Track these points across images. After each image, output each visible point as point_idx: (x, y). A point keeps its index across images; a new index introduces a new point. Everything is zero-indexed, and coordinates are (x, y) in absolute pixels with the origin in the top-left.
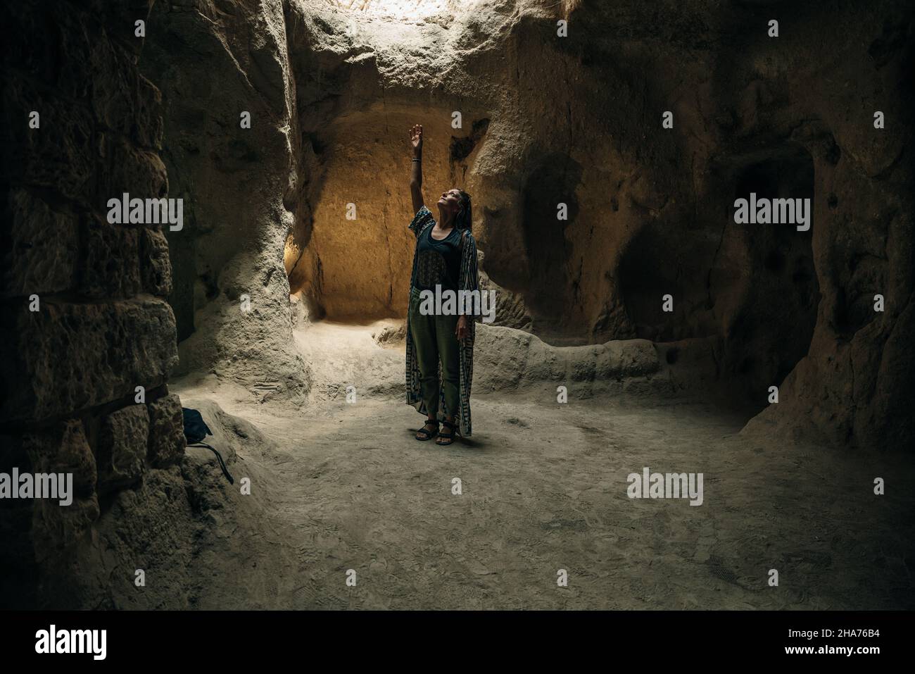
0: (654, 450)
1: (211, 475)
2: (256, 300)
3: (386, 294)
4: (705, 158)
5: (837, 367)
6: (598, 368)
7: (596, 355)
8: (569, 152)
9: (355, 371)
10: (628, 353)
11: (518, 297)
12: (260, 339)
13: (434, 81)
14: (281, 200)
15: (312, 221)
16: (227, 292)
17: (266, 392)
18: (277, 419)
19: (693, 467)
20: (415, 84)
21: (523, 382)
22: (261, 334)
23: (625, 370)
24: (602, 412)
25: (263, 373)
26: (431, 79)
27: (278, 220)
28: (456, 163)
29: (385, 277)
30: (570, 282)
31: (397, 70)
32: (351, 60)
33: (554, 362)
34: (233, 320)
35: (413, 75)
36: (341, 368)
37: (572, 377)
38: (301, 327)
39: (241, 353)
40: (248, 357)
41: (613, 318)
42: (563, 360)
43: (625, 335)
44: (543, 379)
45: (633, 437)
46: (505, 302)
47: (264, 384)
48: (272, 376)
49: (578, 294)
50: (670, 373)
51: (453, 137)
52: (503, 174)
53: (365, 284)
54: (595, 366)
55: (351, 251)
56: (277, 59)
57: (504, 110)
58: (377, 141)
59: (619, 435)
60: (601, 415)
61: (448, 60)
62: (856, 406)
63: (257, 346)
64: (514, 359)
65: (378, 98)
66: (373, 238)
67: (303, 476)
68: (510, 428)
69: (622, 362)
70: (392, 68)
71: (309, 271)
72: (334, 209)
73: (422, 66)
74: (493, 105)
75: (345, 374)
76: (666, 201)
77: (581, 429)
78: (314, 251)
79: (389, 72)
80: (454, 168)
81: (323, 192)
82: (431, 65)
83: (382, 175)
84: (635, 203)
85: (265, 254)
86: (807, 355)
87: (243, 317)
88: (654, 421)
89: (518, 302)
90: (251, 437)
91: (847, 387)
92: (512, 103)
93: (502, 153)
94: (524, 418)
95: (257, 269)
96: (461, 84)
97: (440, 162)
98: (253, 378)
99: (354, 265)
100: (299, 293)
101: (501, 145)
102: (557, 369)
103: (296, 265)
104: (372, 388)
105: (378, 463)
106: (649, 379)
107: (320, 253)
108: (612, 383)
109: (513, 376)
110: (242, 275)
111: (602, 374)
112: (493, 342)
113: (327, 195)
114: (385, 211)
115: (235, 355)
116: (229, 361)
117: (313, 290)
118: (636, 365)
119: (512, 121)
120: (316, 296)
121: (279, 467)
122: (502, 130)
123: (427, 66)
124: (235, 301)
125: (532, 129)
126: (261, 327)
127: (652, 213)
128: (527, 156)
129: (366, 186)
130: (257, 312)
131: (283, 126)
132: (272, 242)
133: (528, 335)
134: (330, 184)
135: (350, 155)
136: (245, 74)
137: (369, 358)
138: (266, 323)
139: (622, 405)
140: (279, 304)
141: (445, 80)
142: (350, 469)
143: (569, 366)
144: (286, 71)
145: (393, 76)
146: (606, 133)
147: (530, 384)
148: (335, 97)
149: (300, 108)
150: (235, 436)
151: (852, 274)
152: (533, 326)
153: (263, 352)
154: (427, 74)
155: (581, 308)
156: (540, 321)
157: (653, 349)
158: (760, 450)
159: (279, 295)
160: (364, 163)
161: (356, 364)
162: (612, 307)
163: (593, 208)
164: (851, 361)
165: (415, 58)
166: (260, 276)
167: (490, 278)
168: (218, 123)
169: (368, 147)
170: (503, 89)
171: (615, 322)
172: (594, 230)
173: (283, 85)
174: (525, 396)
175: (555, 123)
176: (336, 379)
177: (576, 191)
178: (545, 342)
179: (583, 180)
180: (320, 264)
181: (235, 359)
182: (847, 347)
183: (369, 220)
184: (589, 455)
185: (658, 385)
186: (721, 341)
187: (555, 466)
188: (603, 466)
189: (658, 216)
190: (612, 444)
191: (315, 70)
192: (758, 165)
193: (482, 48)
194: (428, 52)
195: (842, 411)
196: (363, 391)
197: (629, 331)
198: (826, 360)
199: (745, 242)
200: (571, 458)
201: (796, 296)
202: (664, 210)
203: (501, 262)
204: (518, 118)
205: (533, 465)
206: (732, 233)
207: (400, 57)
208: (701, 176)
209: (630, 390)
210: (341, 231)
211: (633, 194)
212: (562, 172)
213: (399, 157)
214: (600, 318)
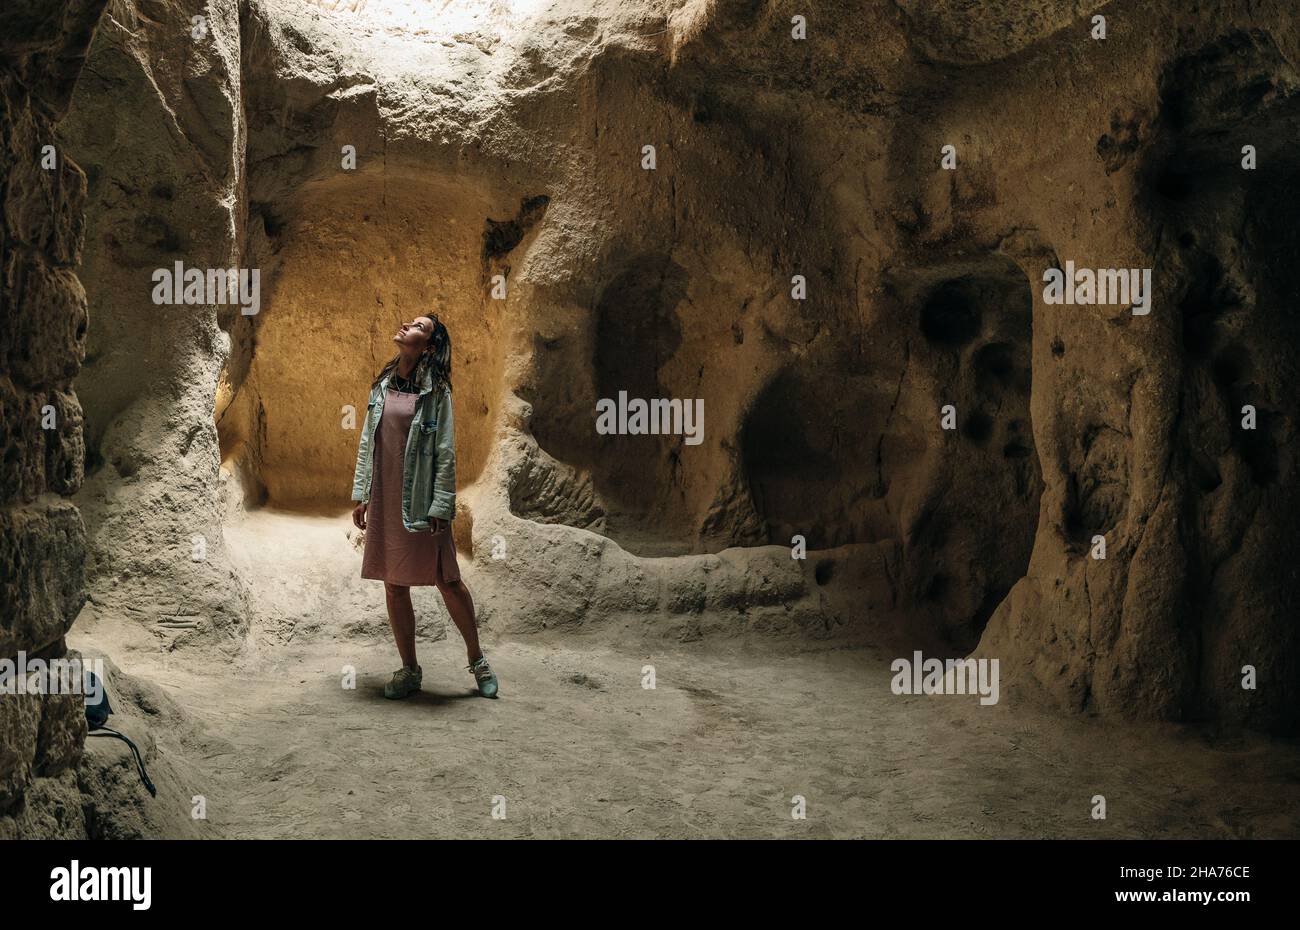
0: (801, 725)
1: (123, 783)
2: (166, 478)
4: (876, 270)
5: (1068, 595)
6: (710, 593)
7: (707, 571)
8: (670, 252)
9: (323, 596)
10: (755, 569)
11: (584, 476)
12: (171, 543)
13: (467, 134)
14: (215, 315)
15: (254, 343)
16: (117, 463)
17: (178, 632)
18: (197, 679)
19: (861, 752)
20: (436, 136)
21: (591, 614)
22: (174, 537)
23: (752, 596)
24: (718, 663)
25: (174, 599)
26: (462, 130)
27: (207, 347)
28: (492, 262)
30: (666, 452)
31: (409, 113)
32: (337, 94)
33: (641, 583)
34: (125, 510)
35: (434, 124)
36: (298, 590)
37: (669, 607)
38: (231, 519)
39: (137, 566)
40: (149, 572)
41: (733, 511)
42: (654, 579)
43: (750, 539)
44: (622, 610)
45: (766, 705)
46: (563, 485)
47: (174, 618)
48: (190, 606)
49: (678, 472)
50: (821, 600)
51: (488, 220)
52: (567, 284)
53: (335, 448)
54: (704, 588)
55: (315, 393)
56: (226, 93)
57: (573, 184)
58: (367, 219)
59: (746, 701)
60: (714, 668)
61: (490, 104)
62: (1094, 653)
63: (166, 555)
64: (577, 577)
65: (374, 155)
66: (351, 373)
67: (253, 779)
68: (576, 692)
69: (747, 582)
70: (401, 110)
71: (245, 425)
72: (290, 325)
73: (447, 110)
74: (557, 176)
75: (305, 600)
76: (817, 331)
77: (686, 691)
78: (254, 392)
79: (395, 116)
80: (488, 269)
81: (274, 297)
82: (462, 109)
83: (371, 272)
84: (769, 333)
85: (185, 401)
86: (1024, 574)
87: (143, 506)
88: (800, 677)
89: (585, 484)
90: (165, 712)
91: (1082, 626)
92: (586, 174)
93: (568, 251)
94: (595, 675)
95: (171, 427)
96: (508, 141)
97: (465, 258)
98: (157, 608)
99: (319, 416)
100: (230, 463)
101: (566, 239)
102: (645, 593)
103: (223, 414)
104: (349, 625)
105: (374, 755)
106: (788, 609)
107: (264, 395)
108: (731, 616)
109: (575, 605)
110: (145, 435)
111: (716, 602)
112: (544, 550)
113: (281, 300)
114: (373, 331)
115: (127, 570)
116: (116, 579)
117: (250, 457)
118: (768, 587)
119: (584, 201)
120: (254, 467)
121: (210, 762)
122: (568, 215)
123: (455, 110)
124: (128, 478)
125: (615, 214)
126: (173, 523)
127: (795, 350)
128: (605, 256)
129: (345, 290)
130: (167, 498)
131: (225, 197)
132: (197, 384)
133: (600, 538)
134: (286, 284)
135: (322, 240)
136: (173, 114)
137: (346, 575)
138: (182, 517)
139: (747, 650)
140: (205, 485)
141: (483, 133)
142: (331, 764)
143: (664, 588)
144: (237, 111)
145: (402, 122)
146: (727, 225)
147: (602, 619)
148: (306, 150)
149: (250, 168)
150: (138, 711)
151: (1086, 455)
152: (607, 524)
153: (176, 565)
154: (456, 124)
155: (683, 493)
156: (618, 515)
158: (961, 723)
159: (204, 470)
160: (345, 253)
161: (323, 584)
162: (732, 494)
163: (704, 337)
164: (1087, 586)
165: (438, 97)
166: (173, 439)
167: (540, 445)
168: (122, 187)
169: (351, 229)
170: (573, 153)
171: (735, 519)
172: (705, 373)
173: (232, 133)
174: (595, 636)
175: (651, 206)
176: (291, 609)
177: (678, 310)
178: (624, 549)
179: (689, 294)
180: (261, 413)
181: (126, 577)
182: (1081, 564)
183: (346, 345)
184: (702, 735)
185: (802, 620)
186: (898, 547)
187: (652, 755)
188: (726, 753)
189: (803, 354)
190: (736, 716)
191: (279, 107)
192: (953, 282)
193: (543, 88)
194: (458, 89)
195: (1077, 661)
196: (335, 629)
197: (756, 533)
198: (1052, 584)
199: (934, 397)
200: (675, 741)
201: (1009, 479)
202: (812, 345)
203: (558, 420)
204: (594, 198)
205: (618, 754)
206: (915, 382)
207: (414, 94)
208: (869, 295)
209: (759, 627)
210: (299, 361)
211: (767, 318)
212: (656, 281)
213: (400, 246)
214: (711, 512)
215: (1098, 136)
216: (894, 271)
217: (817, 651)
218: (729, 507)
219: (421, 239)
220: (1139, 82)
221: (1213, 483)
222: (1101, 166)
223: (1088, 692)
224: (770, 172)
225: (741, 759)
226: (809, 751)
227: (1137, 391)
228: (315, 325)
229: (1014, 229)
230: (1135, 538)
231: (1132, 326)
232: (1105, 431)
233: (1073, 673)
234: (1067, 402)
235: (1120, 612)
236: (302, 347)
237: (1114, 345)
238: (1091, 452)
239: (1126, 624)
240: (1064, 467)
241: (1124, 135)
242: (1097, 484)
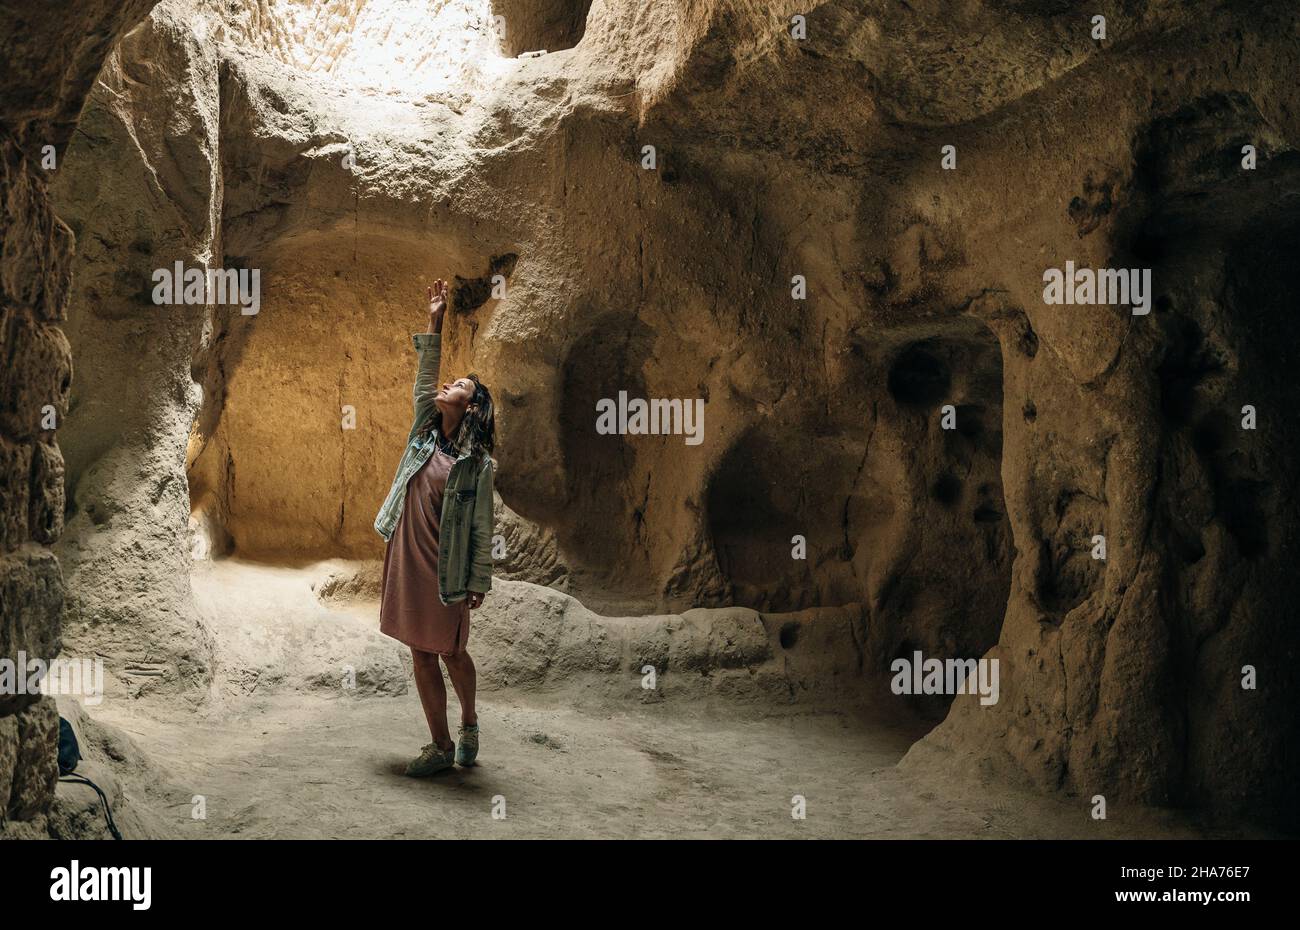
0: (765, 793)
1: (90, 829)
2: (137, 526)
3: (334, 517)
4: (843, 329)
5: (1042, 666)
6: (672, 654)
7: (670, 632)
8: (637, 310)
9: (285, 647)
10: (718, 631)
11: (548, 534)
12: (139, 590)
13: (437, 192)
14: (189, 367)
15: (225, 395)
16: (91, 511)
17: (145, 679)
18: (162, 726)
19: (827, 823)
20: (407, 195)
21: (553, 672)
22: (143, 585)
23: (715, 657)
24: (679, 725)
25: (141, 647)
26: (432, 188)
27: (181, 399)
28: (460, 318)
29: (335, 490)
30: (630, 511)
31: (381, 171)
32: (311, 153)
33: (604, 642)
34: (97, 557)
35: (405, 182)
36: (262, 641)
37: (632, 668)
38: (198, 569)
39: (107, 613)
40: (118, 619)
41: (696, 572)
42: (617, 638)
43: (715, 599)
44: (584, 669)
45: (729, 770)
46: (527, 542)
47: (142, 666)
48: (157, 653)
49: (642, 531)
50: (786, 664)
51: (457, 277)
52: (534, 341)
53: (301, 500)
54: (667, 649)
55: (283, 445)
56: (205, 152)
57: (541, 242)
58: (337, 274)
59: (708, 766)
60: (676, 730)
61: (461, 163)
62: (1071, 729)
63: (134, 602)
64: (539, 635)
65: (347, 213)
66: (319, 426)
67: (215, 829)
68: (535, 751)
69: (710, 644)
70: (373, 168)
71: (214, 476)
72: (260, 377)
73: (419, 169)
74: (525, 234)
75: (269, 652)
76: (783, 391)
77: (648, 755)
78: (223, 443)
79: (367, 174)
80: (457, 325)
81: (245, 349)
82: (432, 168)
83: (341, 327)
84: (735, 392)
85: (157, 452)
86: (995, 642)
87: (115, 554)
88: (763, 743)
89: (548, 542)
90: (131, 759)
91: (1058, 699)
92: (554, 233)
93: (535, 309)
94: (555, 736)
95: (144, 476)
96: (477, 200)
98: (125, 654)
99: (286, 468)
100: (198, 513)
101: (534, 297)
102: (608, 653)
103: (193, 465)
104: (312, 677)
105: (335, 810)
106: (752, 672)
107: (233, 445)
108: (694, 678)
109: (536, 663)
110: (117, 483)
111: (678, 664)
112: (507, 607)
113: (251, 353)
114: (341, 384)
115: (97, 616)
116: (86, 625)
117: (218, 507)
118: (732, 649)
119: (552, 260)
120: (221, 517)
121: (173, 812)
122: (536, 273)
123: (426, 169)
124: (101, 525)
125: (582, 273)
126: (142, 571)
127: (761, 410)
128: (572, 315)
129: (314, 344)
130: (137, 546)
131: (201, 252)
132: (170, 434)
133: (563, 596)
134: (258, 338)
135: (293, 294)
136: (154, 172)
137: (310, 627)
138: (151, 565)
139: (711, 714)
140: (174, 535)
141: (453, 191)
142: (292, 818)
143: (627, 648)
144: (215, 168)
145: (373, 180)
146: (694, 284)
147: (564, 678)
148: (280, 207)
149: (226, 224)
150: (105, 757)
151: (1060, 522)
152: (570, 582)
153: (145, 612)
154: (426, 182)
155: (647, 552)
156: (581, 573)
157: (759, 623)
158: (929, 797)
159: (174, 520)
160: (315, 308)
161: (287, 635)
162: (696, 553)
164: (1062, 657)
165: (410, 155)
166: (145, 489)
167: (504, 502)
168: (103, 242)
169: (322, 283)
170: (541, 211)
171: (699, 579)
173: (210, 190)
174: (556, 695)
175: (618, 265)
176: (255, 660)
177: (644, 368)
178: (587, 607)
179: (656, 353)
180: (230, 464)
181: (96, 623)
182: (1056, 634)
183: (315, 399)
184: (663, 800)
185: (765, 684)
186: (865, 612)
187: (612, 819)
188: (688, 820)
189: (769, 414)
190: (698, 781)
191: (255, 165)
192: (922, 343)
193: (513, 148)
194: (430, 148)
195: (1052, 735)
196: (298, 681)
197: (720, 594)
198: (1025, 654)
199: (902, 459)
200: (636, 805)
201: (979, 544)
202: (780, 404)
203: (523, 477)
204: (562, 257)
205: (578, 817)
206: (883, 443)
207: (386, 153)
208: (836, 356)
209: (722, 690)
210: (269, 413)
211: (733, 378)
212: (622, 339)
213: (370, 301)
214: (675, 572)
215: (1069, 198)
216: (862, 331)
217: (782, 716)
218: (693, 568)
219: (390, 295)
220: (1112, 145)
221: (1196, 554)
222: (1073, 229)
223: (1065, 770)
224: (737, 232)
225: (704, 827)
226: (772, 820)
227: (1113, 456)
228: (285, 377)
229: (984, 291)
230: (1113, 609)
231: (1107, 391)
232: (1080, 497)
233: (1049, 749)
234: (1039, 467)
235: (1098, 686)
236: (273, 400)
237: (1089, 410)
238: (1065, 519)
239: (1104, 699)
240: (1037, 534)
241: (1097, 198)
242: (1072, 551)
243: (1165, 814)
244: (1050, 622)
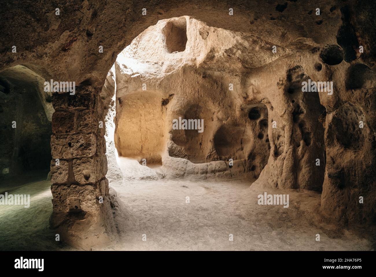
3: (140, 148)
4: (239, 106)
5: (274, 167)
7: (208, 166)
8: (198, 103)
10: (217, 165)
11: (183, 148)
12: (108, 163)
17: (111, 179)
19: (236, 196)
21: (186, 175)
23: (217, 170)
24: (210, 183)
25: (110, 173)
26: (157, 82)
28: (163, 107)
29: (140, 142)
30: (199, 143)
31: (146, 79)
32: (132, 76)
33: (195, 168)
35: (151, 81)
36: (131, 172)
37: (201, 173)
41: (212, 154)
42: (197, 168)
43: (216, 159)
44: (191, 174)
45: (219, 190)
46: (179, 150)
47: (110, 177)
48: (113, 174)
49: (201, 147)
50: (230, 171)
51: (162, 99)
52: (178, 111)
53: (134, 145)
54: (207, 169)
55: (129, 134)
57: (179, 91)
58: (138, 99)
59: (215, 189)
61: (162, 76)
62: (278, 177)
64: (182, 168)
65: (140, 87)
66: (136, 130)
68: (184, 188)
69: (215, 168)
72: (124, 121)
74: (175, 90)
75: (132, 174)
76: (228, 118)
77: (204, 188)
78: (117, 134)
79: (144, 80)
80: (163, 108)
82: (157, 78)
83: (139, 110)
84: (218, 119)
86: (267, 164)
88: (226, 185)
89: (183, 150)
91: (276, 172)
92: (181, 89)
93: (178, 104)
94: (187, 185)
96: (166, 84)
97: (158, 106)
99: (130, 138)
101: (178, 102)
102: (196, 171)
104: (140, 178)
106: (224, 173)
107: (120, 135)
108: (213, 174)
109: (182, 173)
111: (210, 172)
112: (176, 163)
113: (122, 116)
114: (140, 121)
118: (220, 168)
119: (181, 95)
122: (178, 97)
123: (155, 78)
125: (187, 97)
127: (224, 122)
128: (186, 105)
129: (134, 113)
133: (187, 160)
134: (123, 113)
135: (130, 104)
139: (216, 181)
141: (161, 82)
143: (199, 169)
146: (209, 98)
147: (188, 175)
148: (127, 87)
149: (118, 91)
152: (188, 157)
153: (110, 167)
154: (155, 81)
155: (202, 151)
156: (190, 156)
157: (225, 163)
159: (113, 150)
160: (134, 106)
162: (212, 151)
163: (206, 120)
164: (277, 165)
165: (152, 75)
167: (174, 143)
169: (135, 101)
170: (179, 85)
171: (213, 156)
172: (206, 127)
174: (186, 179)
175: (194, 95)
176: (130, 175)
177: (200, 115)
178: (192, 162)
179: (203, 112)
180: (119, 138)
182: (276, 161)
183: (135, 124)
184: (207, 194)
185: (226, 175)
186: (245, 160)
189: (225, 123)
190: (213, 191)
191: (122, 79)
192: (255, 108)
193: (172, 73)
194: (156, 74)
195: (275, 179)
196: (138, 178)
197: (217, 158)
198: (271, 165)
199: (252, 130)
200: (202, 195)
201: (267, 146)
202: (227, 121)
203: (178, 137)
204: (183, 94)
206: (248, 127)
207: (147, 75)
208: (238, 111)
209: (218, 176)
210: (126, 128)
211: (218, 116)
212: (196, 109)
213: (145, 104)
214: (208, 154)
215: (277, 82)
216: (243, 106)
217: (229, 181)
218: (212, 153)
219: (149, 103)
220: (283, 72)
221: (299, 146)
222: (278, 88)
223: (277, 184)
224: (218, 87)
227: (285, 129)
228: (129, 120)
229: (264, 98)
230: (285, 156)
231: (284, 117)
232: (281, 136)
233: (275, 181)
234: (274, 131)
235: (282, 170)
236: (127, 125)
237: (281, 121)
238: (279, 140)
239: (283, 172)
240: (274, 144)
241: (281, 82)
242: (280, 146)
243: (292, 190)
244: (275, 159)
